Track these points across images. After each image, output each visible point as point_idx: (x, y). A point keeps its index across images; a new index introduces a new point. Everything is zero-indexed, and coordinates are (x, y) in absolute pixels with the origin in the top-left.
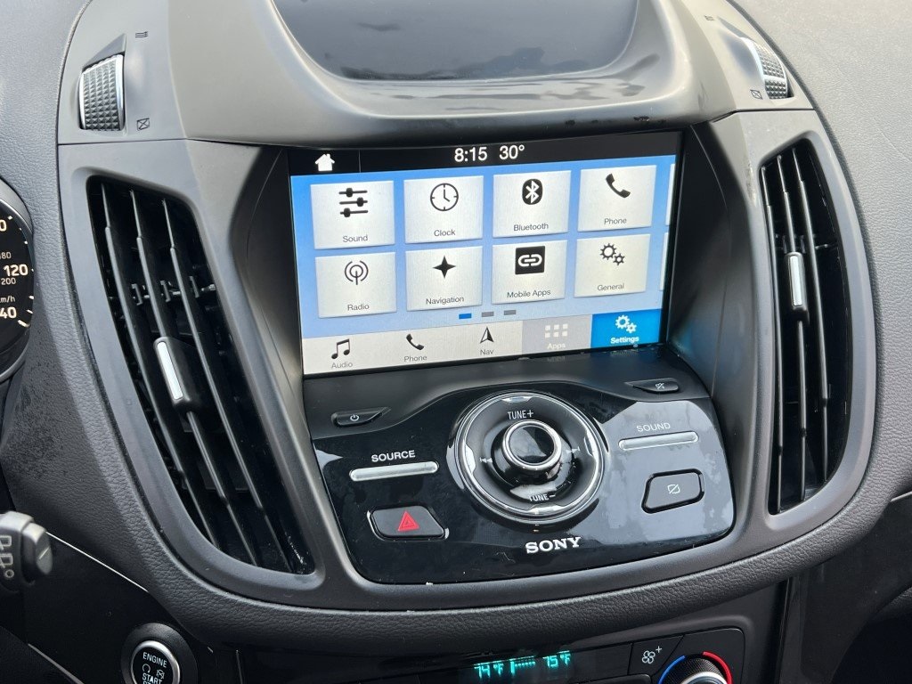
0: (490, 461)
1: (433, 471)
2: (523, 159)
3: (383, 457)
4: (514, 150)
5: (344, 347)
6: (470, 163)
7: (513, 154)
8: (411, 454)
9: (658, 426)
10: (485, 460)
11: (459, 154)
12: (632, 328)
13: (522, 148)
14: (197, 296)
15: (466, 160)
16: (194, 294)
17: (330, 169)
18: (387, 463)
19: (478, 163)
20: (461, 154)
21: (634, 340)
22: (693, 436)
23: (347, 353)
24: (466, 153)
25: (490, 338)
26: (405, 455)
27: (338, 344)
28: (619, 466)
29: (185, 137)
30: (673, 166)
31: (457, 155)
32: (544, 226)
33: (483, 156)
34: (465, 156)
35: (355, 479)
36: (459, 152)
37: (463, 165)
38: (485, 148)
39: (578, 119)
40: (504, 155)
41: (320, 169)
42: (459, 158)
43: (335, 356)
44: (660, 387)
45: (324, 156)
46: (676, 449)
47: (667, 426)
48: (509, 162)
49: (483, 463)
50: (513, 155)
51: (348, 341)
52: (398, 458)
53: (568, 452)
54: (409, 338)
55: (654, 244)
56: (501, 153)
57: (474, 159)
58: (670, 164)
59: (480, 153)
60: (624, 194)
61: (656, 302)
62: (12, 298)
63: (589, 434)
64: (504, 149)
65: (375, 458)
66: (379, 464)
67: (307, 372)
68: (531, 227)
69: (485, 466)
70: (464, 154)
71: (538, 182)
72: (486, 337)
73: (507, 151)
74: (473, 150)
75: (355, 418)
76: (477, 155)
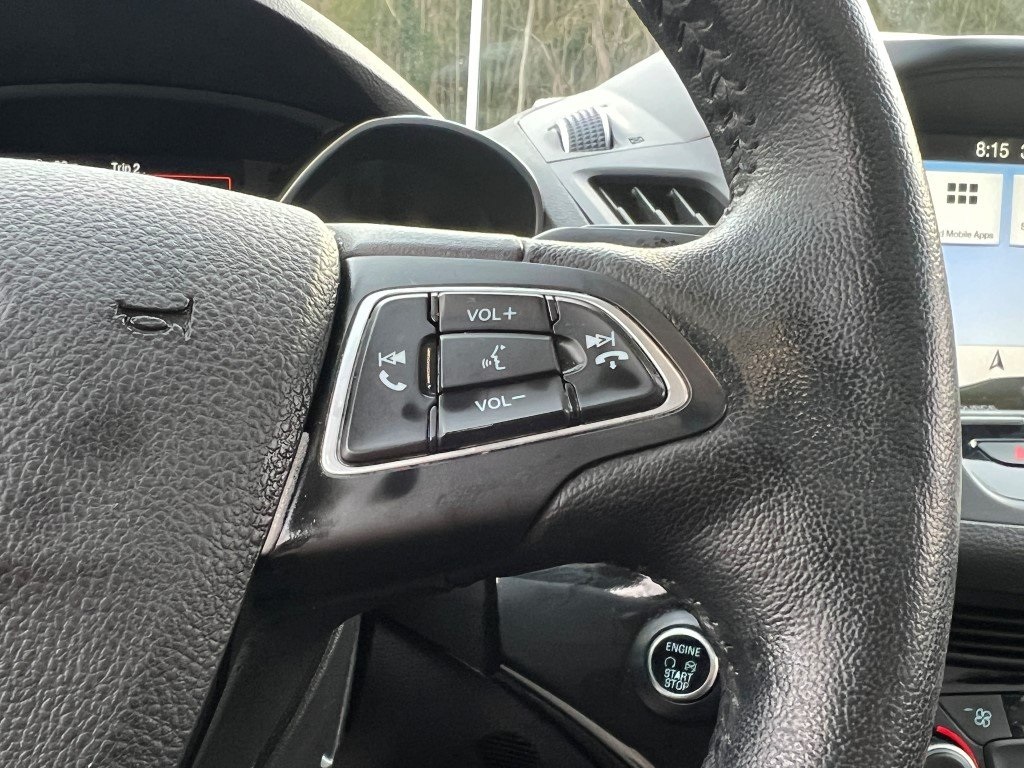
6: (990, 159)
11: (981, 148)
15: (987, 155)
20: (982, 149)
24: (988, 147)
25: (1000, 364)
31: (979, 149)
33: (1004, 153)
34: (987, 151)
36: (981, 146)
37: (984, 160)
38: (1007, 145)
42: (981, 152)
57: (995, 155)
59: (1002, 149)
70: (985, 148)
72: (996, 362)
74: (995, 146)
76: (999, 151)
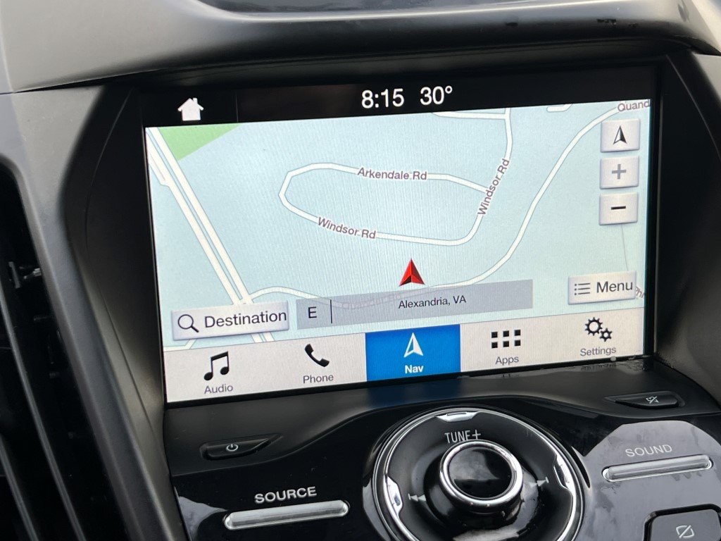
0: (423, 498)
1: (343, 514)
2: (452, 104)
3: (270, 497)
4: (438, 92)
5: (221, 363)
6: (381, 110)
7: (438, 97)
8: (311, 491)
9: (655, 450)
10: (415, 498)
11: (367, 98)
13: (449, 89)
14: (18, 286)
15: (377, 106)
16: (14, 284)
17: (198, 118)
18: (277, 504)
19: (392, 111)
20: (370, 99)
22: (704, 460)
23: (225, 371)
24: (377, 96)
26: (302, 493)
27: (213, 359)
28: (604, 503)
29: (11, 90)
31: (365, 99)
33: (398, 100)
34: (376, 101)
35: (230, 527)
36: (367, 95)
37: (372, 112)
40: (426, 100)
41: (185, 118)
42: (367, 103)
43: (209, 377)
44: (652, 401)
45: (190, 100)
46: (682, 478)
47: (668, 449)
48: (433, 108)
49: (413, 501)
50: (438, 99)
51: (226, 354)
52: (292, 497)
53: (533, 485)
54: (309, 350)
56: (423, 96)
57: (387, 105)
59: (395, 97)
63: (560, 461)
64: (426, 92)
65: (259, 498)
66: (266, 505)
67: (171, 399)
69: (416, 506)
70: (373, 98)
73: (430, 94)
74: (386, 93)
75: (233, 448)
76: (391, 99)
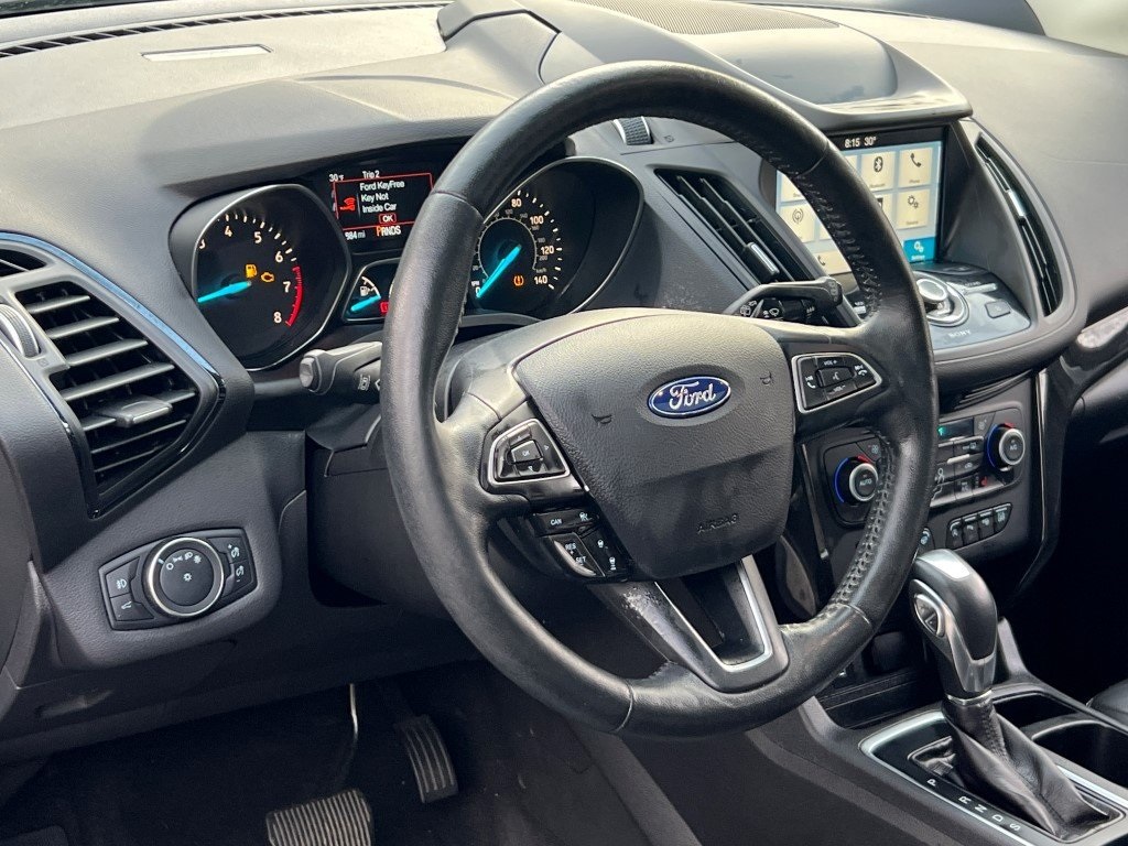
2: (876, 145)
7: (871, 142)
12: (921, 249)
13: (875, 138)
19: (856, 148)
20: (848, 143)
21: (922, 257)
24: (851, 142)
30: (940, 149)
31: (846, 143)
32: (883, 185)
33: (857, 144)
34: (850, 144)
37: (849, 149)
38: (858, 139)
39: (937, 111)
40: (867, 143)
42: (847, 145)
44: (962, 269)
48: (869, 147)
55: (932, 195)
56: (865, 142)
58: (938, 145)
59: (857, 142)
60: (919, 165)
61: (932, 233)
62: (545, 270)
64: (867, 140)
68: (876, 186)
71: (881, 158)
73: (870, 140)
